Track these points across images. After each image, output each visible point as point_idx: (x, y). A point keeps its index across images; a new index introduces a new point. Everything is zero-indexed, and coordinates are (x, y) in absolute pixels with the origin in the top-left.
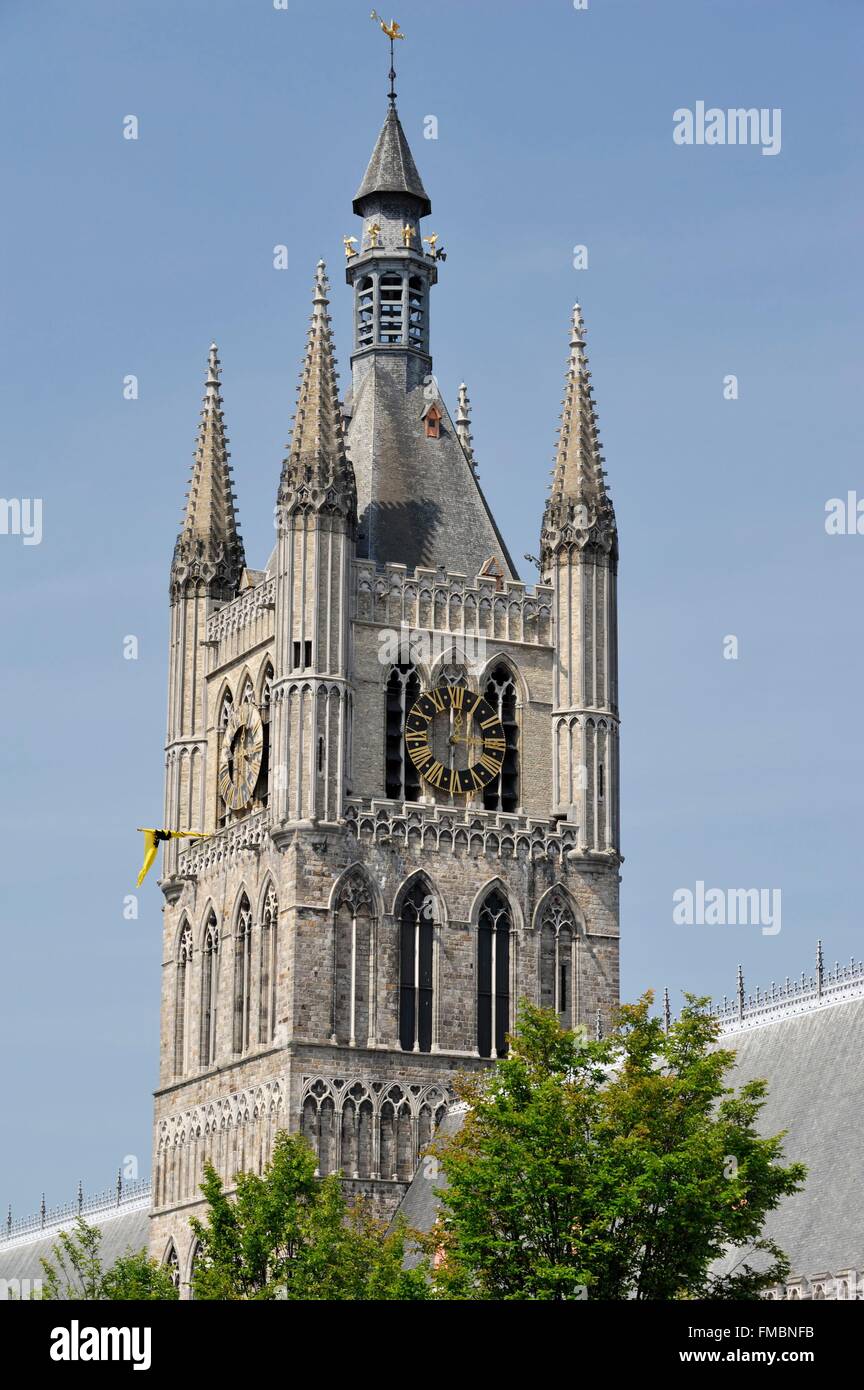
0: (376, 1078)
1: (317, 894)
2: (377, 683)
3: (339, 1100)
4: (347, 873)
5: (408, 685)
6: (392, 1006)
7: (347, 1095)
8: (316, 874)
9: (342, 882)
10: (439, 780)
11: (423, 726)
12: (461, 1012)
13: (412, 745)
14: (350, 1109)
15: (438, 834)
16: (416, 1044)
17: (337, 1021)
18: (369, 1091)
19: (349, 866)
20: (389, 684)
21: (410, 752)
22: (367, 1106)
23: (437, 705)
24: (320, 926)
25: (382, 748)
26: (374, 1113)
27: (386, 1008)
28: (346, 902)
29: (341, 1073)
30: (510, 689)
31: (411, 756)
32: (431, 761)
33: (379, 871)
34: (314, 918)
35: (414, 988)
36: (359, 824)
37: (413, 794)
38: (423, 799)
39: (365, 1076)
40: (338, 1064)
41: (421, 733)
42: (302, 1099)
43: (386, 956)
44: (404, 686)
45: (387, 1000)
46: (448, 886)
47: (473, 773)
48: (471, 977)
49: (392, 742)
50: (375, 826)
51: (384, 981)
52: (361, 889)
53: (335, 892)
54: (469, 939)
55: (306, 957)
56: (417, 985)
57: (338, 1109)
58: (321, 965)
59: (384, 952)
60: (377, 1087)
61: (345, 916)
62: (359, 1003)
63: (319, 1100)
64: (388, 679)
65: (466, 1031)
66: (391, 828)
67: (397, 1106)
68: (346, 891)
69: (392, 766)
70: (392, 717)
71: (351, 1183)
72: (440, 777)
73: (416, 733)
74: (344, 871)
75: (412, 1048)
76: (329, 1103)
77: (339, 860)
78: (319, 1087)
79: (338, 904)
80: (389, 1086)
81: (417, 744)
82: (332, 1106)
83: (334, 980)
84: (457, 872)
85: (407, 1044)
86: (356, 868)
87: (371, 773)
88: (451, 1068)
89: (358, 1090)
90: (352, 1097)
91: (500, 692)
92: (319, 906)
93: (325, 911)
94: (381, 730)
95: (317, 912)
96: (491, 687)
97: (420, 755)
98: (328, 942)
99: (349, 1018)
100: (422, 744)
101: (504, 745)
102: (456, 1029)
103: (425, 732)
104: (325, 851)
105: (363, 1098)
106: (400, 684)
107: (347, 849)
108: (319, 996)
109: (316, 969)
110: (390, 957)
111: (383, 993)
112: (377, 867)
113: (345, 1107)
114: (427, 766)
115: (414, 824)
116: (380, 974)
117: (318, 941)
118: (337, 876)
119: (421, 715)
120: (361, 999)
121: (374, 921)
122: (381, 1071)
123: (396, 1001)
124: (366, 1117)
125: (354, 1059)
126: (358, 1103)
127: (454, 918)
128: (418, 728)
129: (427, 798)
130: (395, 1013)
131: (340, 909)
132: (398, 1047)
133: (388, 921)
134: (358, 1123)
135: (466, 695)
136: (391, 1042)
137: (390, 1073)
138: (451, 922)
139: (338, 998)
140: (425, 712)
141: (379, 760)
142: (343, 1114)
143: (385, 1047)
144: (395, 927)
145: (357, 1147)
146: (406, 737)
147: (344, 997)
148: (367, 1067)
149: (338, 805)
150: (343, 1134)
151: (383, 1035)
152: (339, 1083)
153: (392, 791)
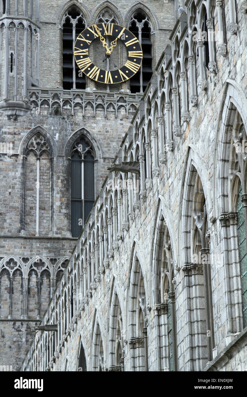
0: (52, 255)
2: (55, 24)
3: (25, 270)
4: (31, 132)
5: (77, 26)
6: (64, 211)
7: (31, 266)
8: (9, 133)
9: (29, 138)
10: (97, 77)
11: (86, 46)
13: (78, 57)
14: (34, 276)
15: (95, 106)
18: (47, 263)
19: (33, 127)
20: (64, 25)
21: (77, 61)
22: (46, 273)
23: (95, 34)
24: (13, 165)
25: (59, 61)
26: (52, 277)
27: (60, 212)
28: (32, 150)
29: (27, 254)
30: (146, 24)
31: (78, 64)
32: (92, 66)
33: (54, 130)
34: (9, 160)
35: (81, 201)
36: (39, 103)
37: (82, 86)
38: (88, 89)
39: (44, 255)
40: (25, 248)
41: (84, 50)
43: (60, 181)
44: (74, 26)
45: (61, 207)
47: (121, 72)
49: (67, 58)
50: (51, 103)
51: (58, 196)
52: (42, 142)
53: (23, 144)
55: (3, 184)
56: (83, 198)
57: (25, 276)
58: (14, 188)
59: (58, 178)
60: (53, 261)
61: (32, 159)
62: (43, 211)
63: (11, 271)
64: (63, 22)
66: (61, 104)
68: (32, 144)
69: (67, 72)
70: (67, 45)
71: (34, 323)
72: (98, 75)
73: (81, 51)
74: (29, 131)
76: (18, 272)
77: (25, 125)
78: (11, 262)
79: (27, 152)
80: (62, 260)
81: (82, 57)
82: (21, 274)
83: (24, 197)
84: (109, 129)
86: (38, 129)
87: (51, 75)
89: (41, 263)
90: (35, 268)
91: (140, 26)
92: (13, 153)
93: (16, 156)
94: (59, 51)
95: (11, 156)
96: (133, 24)
97: (84, 63)
98: (18, 174)
99: (35, 221)
100: (85, 56)
101: (142, 55)
103: (87, 50)
104: (16, 119)
105: (43, 269)
106: (71, 25)
107: (32, 118)
108: (11, 207)
109: (10, 190)
110: (62, 181)
111: (57, 204)
112: (53, 128)
113: (30, 274)
114: (89, 69)
115: (78, 100)
116: (55, 192)
117: (11, 174)
118: (24, 134)
119: (84, 40)
120: (44, 209)
121: (51, 160)
122: (58, 251)
123: (67, 207)
124: (45, 280)
125: (36, 244)
126: (39, 272)
127: (107, 156)
128: (82, 48)
129: (91, 89)
130: (66, 215)
131: (28, 154)
132: (69, 235)
133: (61, 159)
134: (40, 284)
135: (115, 27)
136: (64, 233)
137: (62, 252)
138: (105, 159)
139: (28, 209)
140: (87, 38)
141: (57, 68)
142: (29, 280)
143: (59, 236)
144: (66, 163)
145: (39, 299)
146: (75, 53)
147: (31, 208)
148: (46, 248)
149: (24, 92)
150: (29, 290)
151: (58, 229)
152: (25, 260)
153: (67, 86)
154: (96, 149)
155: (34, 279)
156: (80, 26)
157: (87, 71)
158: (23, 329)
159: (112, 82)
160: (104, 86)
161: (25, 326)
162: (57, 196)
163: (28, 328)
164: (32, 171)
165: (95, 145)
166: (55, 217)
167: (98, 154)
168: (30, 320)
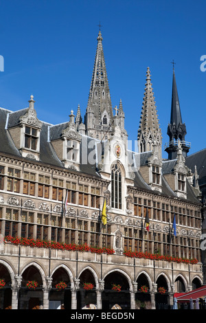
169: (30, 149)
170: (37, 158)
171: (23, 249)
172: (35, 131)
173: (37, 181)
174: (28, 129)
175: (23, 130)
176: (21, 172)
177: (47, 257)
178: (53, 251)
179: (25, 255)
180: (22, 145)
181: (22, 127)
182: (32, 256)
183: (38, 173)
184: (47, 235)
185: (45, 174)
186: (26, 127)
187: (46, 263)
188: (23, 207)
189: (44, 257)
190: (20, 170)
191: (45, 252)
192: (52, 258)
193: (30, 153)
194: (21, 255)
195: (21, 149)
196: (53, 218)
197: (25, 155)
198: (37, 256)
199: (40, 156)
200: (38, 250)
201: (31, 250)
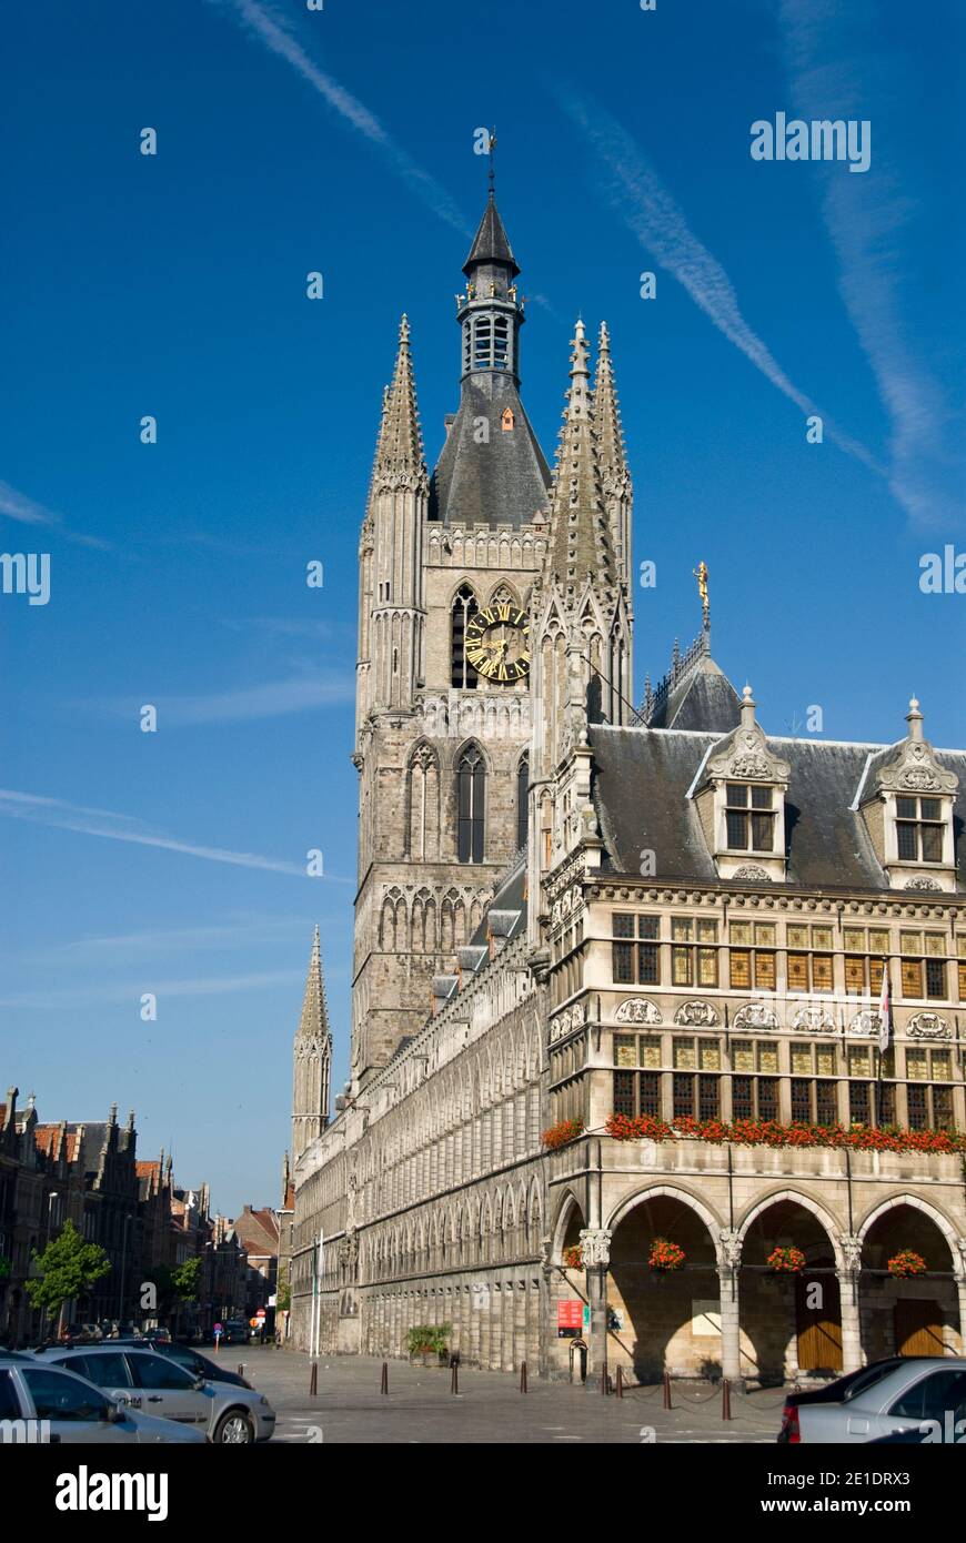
0: (438, 884)
1: (395, 758)
2: (444, 607)
3: (410, 899)
4: (417, 741)
5: (468, 609)
6: (451, 832)
7: (416, 895)
8: (393, 744)
9: (413, 749)
10: (490, 672)
11: (478, 635)
12: (504, 834)
13: (469, 649)
14: (418, 905)
15: (486, 709)
16: (471, 858)
17: (407, 845)
18: (433, 891)
19: (418, 736)
20: (454, 608)
21: (468, 653)
22: (431, 903)
23: (489, 620)
24: (397, 779)
25: (448, 654)
26: (436, 907)
27: (447, 833)
28: (417, 762)
29: (411, 881)
31: (469, 656)
32: (484, 660)
33: (441, 739)
34: (393, 775)
35: (469, 819)
36: (425, 707)
37: (472, 683)
38: (479, 687)
39: (430, 882)
40: (409, 874)
41: (476, 640)
42: (382, 900)
43: (447, 798)
44: (465, 609)
45: (447, 828)
46: (494, 746)
47: (517, 666)
48: (511, 809)
49: (457, 648)
50: (437, 707)
52: (429, 752)
53: (408, 755)
54: (510, 782)
55: (386, 802)
56: (471, 816)
57: (410, 906)
58: (397, 807)
59: (445, 795)
60: (438, 889)
61: (417, 771)
62: (428, 832)
63: (395, 901)
64: (454, 604)
65: (508, 847)
66: (449, 708)
67: (453, 902)
68: (417, 755)
69: (457, 665)
70: (457, 630)
72: (491, 670)
73: (473, 641)
74: (414, 740)
75: (467, 860)
76: (402, 901)
77: (411, 733)
78: (394, 891)
79: (411, 765)
80: (448, 888)
81: (473, 648)
82: (405, 903)
83: (408, 816)
84: (501, 735)
85: (463, 858)
86: (424, 737)
87: (439, 671)
88: (496, 873)
89: (423, 891)
90: (420, 897)
92: (396, 766)
93: (400, 770)
94: (448, 641)
95: (394, 770)
97: (475, 657)
98: (402, 791)
99: (420, 844)
100: (477, 648)
102: (500, 846)
103: (480, 639)
104: (400, 727)
105: (428, 897)
106: (462, 608)
107: (417, 726)
108: (395, 829)
109: (393, 810)
110: (450, 798)
111: (444, 824)
112: (439, 736)
113: (414, 904)
114: (481, 663)
115: (468, 702)
116: (442, 811)
117: (395, 791)
118: (409, 745)
119: (476, 627)
120: (430, 829)
121: (438, 773)
122: (442, 878)
123: (454, 829)
124: (430, 910)
125: (421, 871)
126: (424, 901)
127: (498, 768)
128: (475, 637)
129: (483, 686)
130: (453, 837)
131: (413, 768)
132: (456, 861)
133: (448, 773)
134: (424, 914)
135: (512, 610)
136: (450, 857)
137: (449, 879)
138: (496, 772)
139: (412, 829)
140: (480, 625)
141: (445, 661)
142: (413, 910)
143: (445, 861)
144: (454, 777)
145: (424, 931)
146: (466, 644)
147: (416, 828)
148: (431, 875)
149: (408, 695)
150: (413, 922)
151: (444, 853)
152: (409, 888)
153: (456, 683)
154: (487, 760)
155: (418, 909)
156: (473, 608)
157: (479, 665)
158: (408, 962)
159: (507, 679)
160: (499, 683)
161: (409, 960)
162: (444, 815)
163: (413, 961)
164: (417, 786)
165: (486, 755)
166: (441, 840)
167: (489, 765)
168: (414, 952)
169: (750, 851)
170: (776, 874)
171: (743, 1154)
172: (763, 794)
173: (781, 944)
174: (735, 791)
175: (720, 797)
176: (721, 923)
177: (840, 1175)
178: (862, 1157)
179: (752, 1172)
180: (720, 841)
181: (714, 788)
182: (779, 1173)
183: (782, 918)
184: (835, 1108)
185: (810, 919)
186: (729, 787)
187: (836, 1195)
188: (730, 1028)
189: (826, 1174)
190: (717, 920)
191: (829, 1160)
192: (855, 1176)
193: (748, 864)
194: (738, 1172)
195: (715, 857)
196: (857, 1051)
197: (727, 871)
198: (798, 1173)
199: (787, 868)
200: (801, 1156)
201: (774, 1157)
